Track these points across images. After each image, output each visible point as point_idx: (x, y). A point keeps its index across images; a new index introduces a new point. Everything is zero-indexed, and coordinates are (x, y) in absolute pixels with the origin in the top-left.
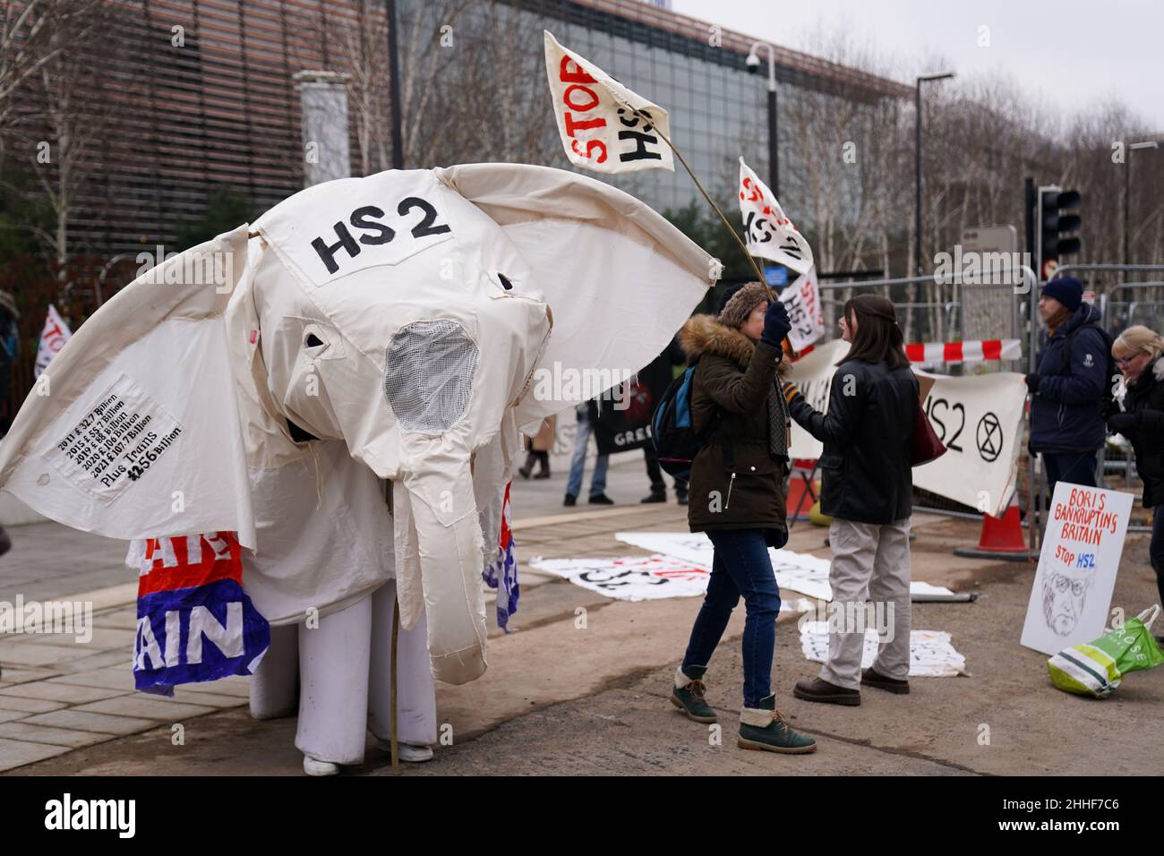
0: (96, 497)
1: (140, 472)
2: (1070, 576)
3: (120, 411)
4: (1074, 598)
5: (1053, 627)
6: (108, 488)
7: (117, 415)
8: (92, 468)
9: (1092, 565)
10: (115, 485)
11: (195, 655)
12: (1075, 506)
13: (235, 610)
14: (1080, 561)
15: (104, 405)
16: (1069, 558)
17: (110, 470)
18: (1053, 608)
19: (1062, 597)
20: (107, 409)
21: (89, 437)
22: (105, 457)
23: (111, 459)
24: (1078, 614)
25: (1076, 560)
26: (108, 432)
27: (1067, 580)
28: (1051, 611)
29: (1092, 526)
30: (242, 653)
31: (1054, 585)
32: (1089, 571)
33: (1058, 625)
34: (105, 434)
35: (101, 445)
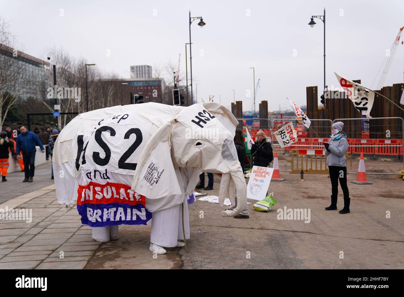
0: (150, 189)
1: (158, 181)
2: (258, 184)
3: (154, 166)
4: (259, 188)
5: (253, 194)
6: (152, 187)
7: (153, 168)
8: (149, 182)
9: (263, 182)
10: (153, 185)
11: (134, 218)
12: (259, 170)
13: (143, 209)
14: (260, 181)
15: (150, 166)
16: (257, 180)
17: (152, 182)
18: (253, 190)
19: (255, 188)
20: (151, 166)
21: (148, 174)
22: (151, 179)
23: (152, 179)
24: (259, 191)
25: (259, 181)
26: (151, 172)
27: (257, 185)
28: (252, 190)
29: (263, 174)
30: (146, 219)
31: (253, 186)
32: (262, 183)
33: (254, 194)
34: (151, 173)
35: (150, 176)
